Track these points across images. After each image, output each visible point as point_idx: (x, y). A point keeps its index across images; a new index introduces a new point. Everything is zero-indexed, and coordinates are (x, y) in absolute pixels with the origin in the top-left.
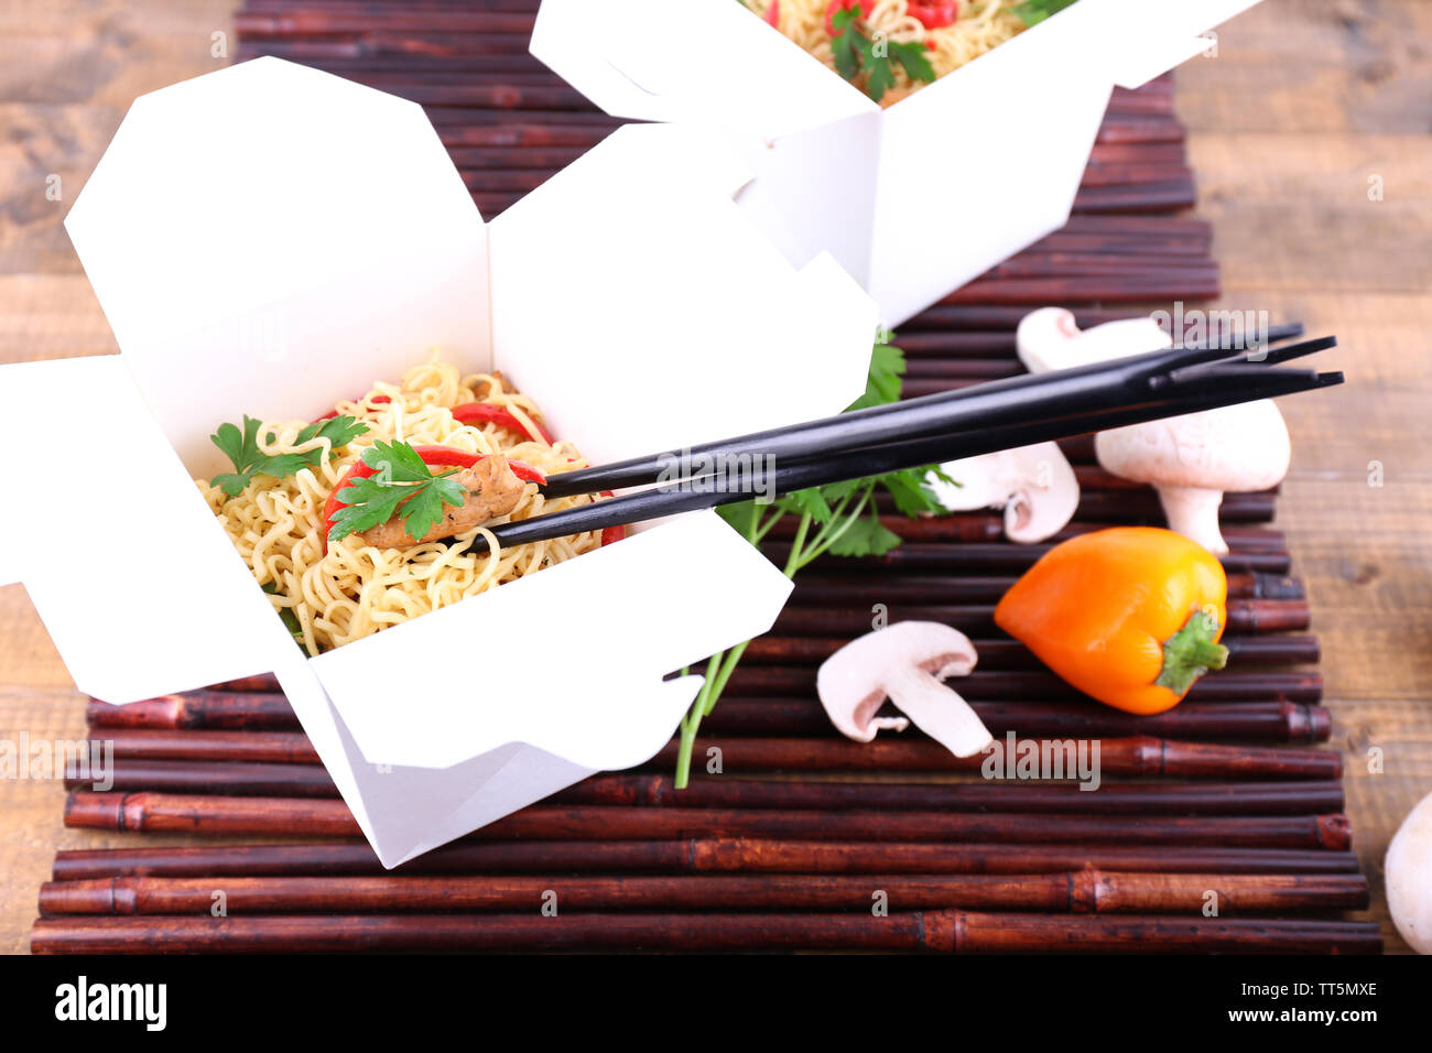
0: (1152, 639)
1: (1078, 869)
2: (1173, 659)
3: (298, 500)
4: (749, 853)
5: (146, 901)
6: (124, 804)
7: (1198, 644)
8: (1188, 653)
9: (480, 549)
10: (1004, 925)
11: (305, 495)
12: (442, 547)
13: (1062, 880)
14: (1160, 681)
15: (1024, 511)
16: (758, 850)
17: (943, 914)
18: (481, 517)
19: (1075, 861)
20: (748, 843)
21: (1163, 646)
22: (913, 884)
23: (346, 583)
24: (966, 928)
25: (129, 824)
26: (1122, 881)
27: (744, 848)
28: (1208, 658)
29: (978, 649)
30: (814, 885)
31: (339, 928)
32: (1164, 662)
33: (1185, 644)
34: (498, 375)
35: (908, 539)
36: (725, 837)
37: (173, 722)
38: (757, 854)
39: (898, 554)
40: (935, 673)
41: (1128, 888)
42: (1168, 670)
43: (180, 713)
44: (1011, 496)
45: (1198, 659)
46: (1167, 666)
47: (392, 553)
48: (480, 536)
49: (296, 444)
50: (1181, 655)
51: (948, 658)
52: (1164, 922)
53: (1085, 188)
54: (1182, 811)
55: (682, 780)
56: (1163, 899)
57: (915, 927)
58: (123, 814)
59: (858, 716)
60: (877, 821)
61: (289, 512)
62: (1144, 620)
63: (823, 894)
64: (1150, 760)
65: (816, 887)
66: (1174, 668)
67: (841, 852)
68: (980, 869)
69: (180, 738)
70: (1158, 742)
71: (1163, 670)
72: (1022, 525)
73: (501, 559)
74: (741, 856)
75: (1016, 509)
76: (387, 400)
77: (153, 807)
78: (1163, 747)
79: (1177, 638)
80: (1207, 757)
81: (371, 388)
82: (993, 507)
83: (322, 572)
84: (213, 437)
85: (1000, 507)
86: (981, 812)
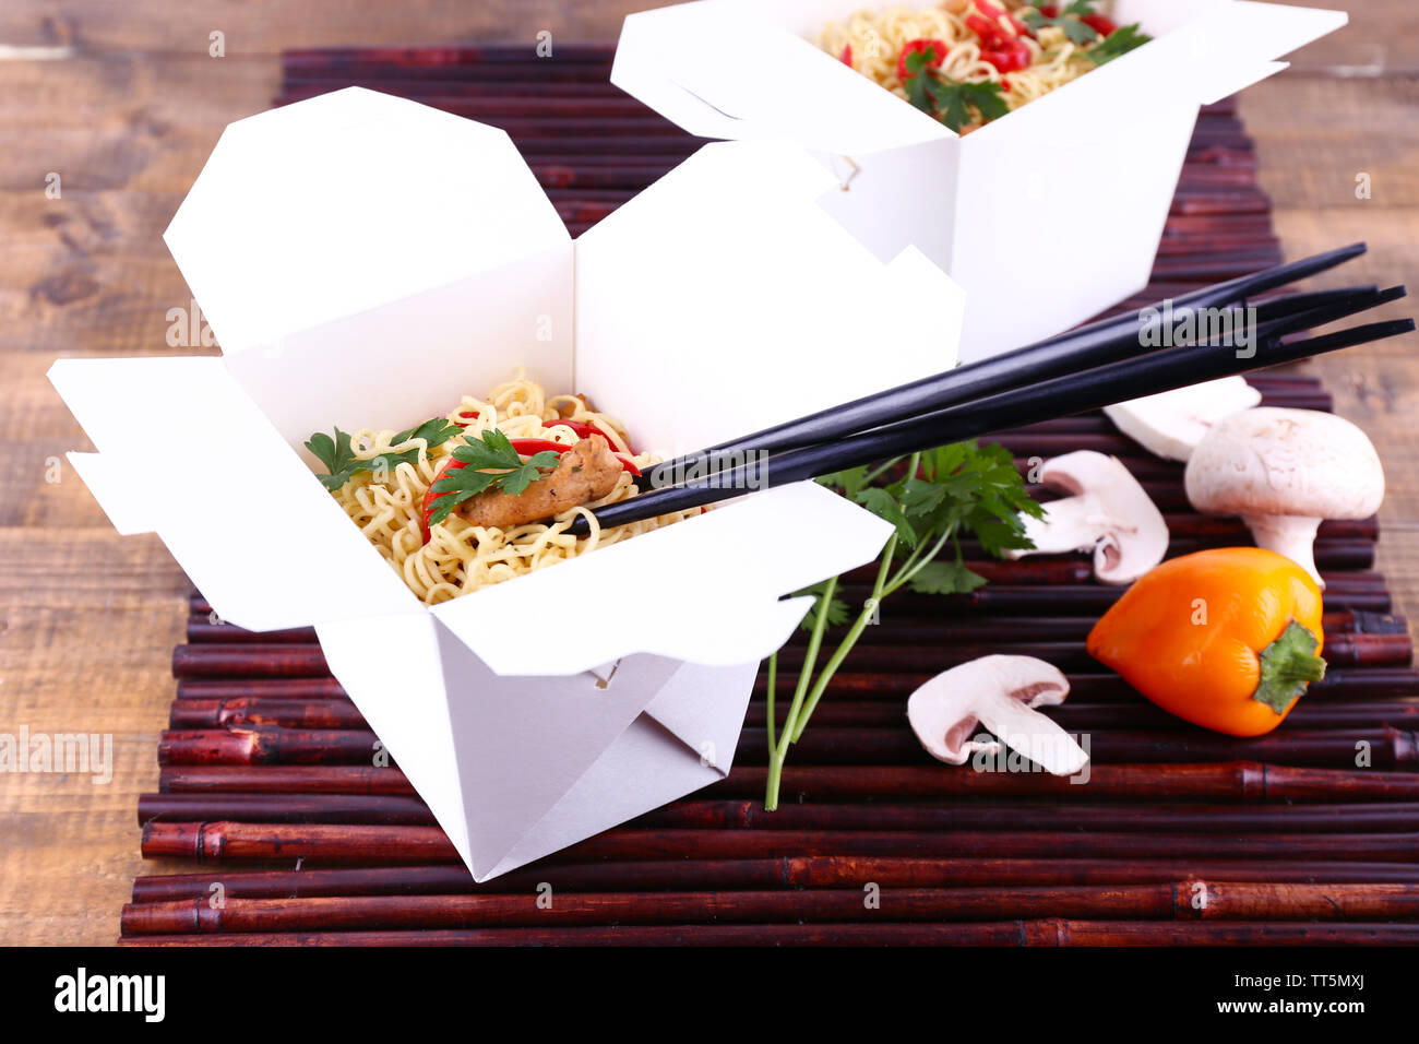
0: (1247, 648)
1: (1182, 880)
2: (1271, 673)
3: (398, 494)
4: (844, 868)
5: (231, 918)
6: (202, 831)
7: (1296, 657)
8: (1285, 666)
9: (580, 530)
10: (1107, 931)
11: (404, 489)
12: (544, 527)
13: (1165, 888)
14: (1258, 694)
15: (1113, 553)
16: (853, 864)
17: (1044, 922)
18: (582, 495)
19: (1176, 873)
20: (843, 860)
21: (1259, 656)
22: (1013, 893)
23: (448, 568)
24: (1069, 934)
25: (208, 851)
26: (1228, 888)
27: (840, 865)
28: (1307, 670)
29: (1070, 681)
30: (911, 895)
31: (429, 939)
32: (1261, 674)
33: (1282, 657)
34: (582, 397)
35: (993, 581)
36: (817, 855)
37: (247, 758)
38: (851, 868)
39: (984, 596)
40: (1027, 701)
41: (1233, 895)
42: (1265, 682)
43: (255, 747)
44: (1099, 540)
45: (1297, 672)
46: (1265, 678)
47: (494, 531)
48: (581, 516)
49: (392, 445)
50: (1278, 668)
51: (1039, 687)
52: (1272, 926)
53: (1162, 256)
54: (1287, 829)
55: (773, 802)
56: (1269, 905)
57: (1017, 933)
58: (202, 840)
59: (950, 739)
60: (975, 839)
61: (388, 503)
62: (1239, 629)
63: (920, 904)
64: (1251, 784)
65: (914, 897)
66: (1271, 682)
67: (938, 867)
68: (1079, 881)
69: (255, 773)
70: (1259, 766)
71: (1260, 683)
72: (1110, 567)
73: (601, 539)
74: (836, 871)
75: (1104, 551)
76: (475, 415)
77: (233, 833)
78: (1264, 771)
79: (1273, 649)
80: (1310, 779)
81: (459, 403)
82: (1080, 551)
83: (425, 556)
84: (306, 443)
85: (1088, 551)
86: (1077, 831)
